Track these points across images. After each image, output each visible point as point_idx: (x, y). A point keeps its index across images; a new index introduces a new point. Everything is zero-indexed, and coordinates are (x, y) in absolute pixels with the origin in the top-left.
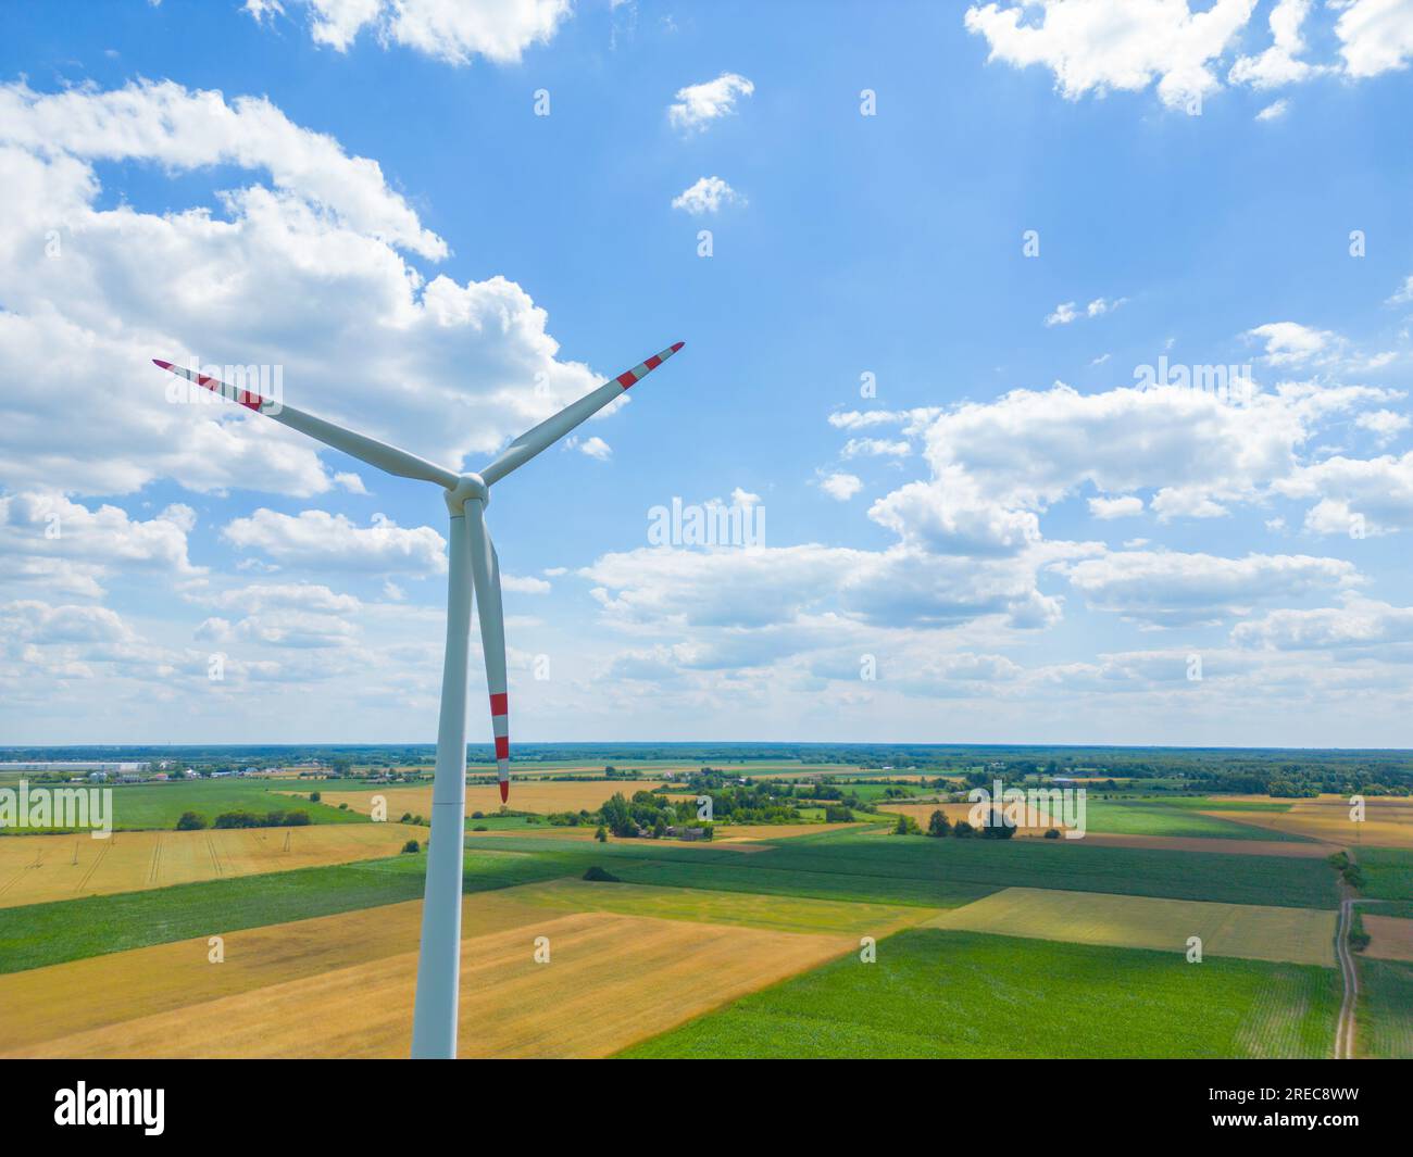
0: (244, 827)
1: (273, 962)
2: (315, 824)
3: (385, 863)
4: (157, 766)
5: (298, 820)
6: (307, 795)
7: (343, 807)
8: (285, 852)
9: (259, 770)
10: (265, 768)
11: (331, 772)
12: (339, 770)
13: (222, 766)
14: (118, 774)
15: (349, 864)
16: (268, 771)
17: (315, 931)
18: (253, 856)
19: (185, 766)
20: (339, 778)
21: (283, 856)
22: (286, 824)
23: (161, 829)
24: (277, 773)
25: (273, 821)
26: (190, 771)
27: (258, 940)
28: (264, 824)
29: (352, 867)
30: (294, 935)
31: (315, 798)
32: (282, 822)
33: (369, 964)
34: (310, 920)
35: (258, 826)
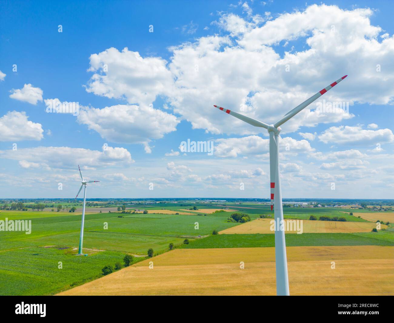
0: (327, 220)
1: (317, 255)
2: (348, 221)
3: (364, 234)
4: (312, 203)
5: (343, 220)
6: (349, 213)
7: (359, 217)
8: (336, 228)
9: (339, 206)
10: (341, 205)
11: (360, 207)
12: (363, 206)
13: (329, 204)
14: (301, 205)
15: (352, 233)
16: (342, 206)
17: (333, 250)
18: (326, 228)
19: (319, 204)
20: (363, 209)
21: (334, 229)
22: (339, 221)
23: (306, 219)
24: (344, 207)
25: (335, 220)
26: (319, 205)
27: (317, 249)
28: (333, 220)
29: (353, 234)
30: (327, 249)
31: (351, 214)
32: (338, 220)
33: (343, 260)
34: (333, 246)
35: (331, 221)
